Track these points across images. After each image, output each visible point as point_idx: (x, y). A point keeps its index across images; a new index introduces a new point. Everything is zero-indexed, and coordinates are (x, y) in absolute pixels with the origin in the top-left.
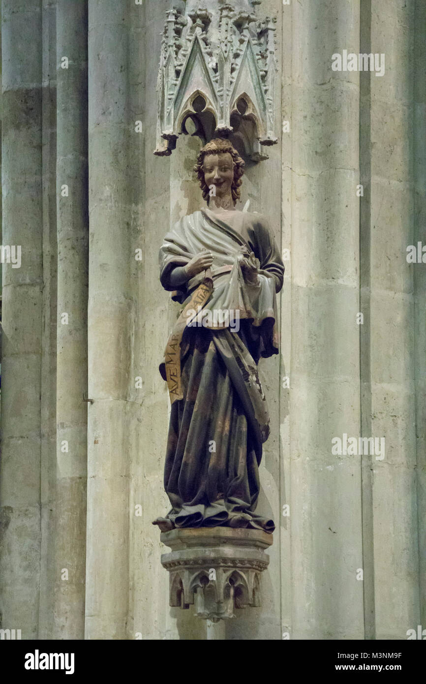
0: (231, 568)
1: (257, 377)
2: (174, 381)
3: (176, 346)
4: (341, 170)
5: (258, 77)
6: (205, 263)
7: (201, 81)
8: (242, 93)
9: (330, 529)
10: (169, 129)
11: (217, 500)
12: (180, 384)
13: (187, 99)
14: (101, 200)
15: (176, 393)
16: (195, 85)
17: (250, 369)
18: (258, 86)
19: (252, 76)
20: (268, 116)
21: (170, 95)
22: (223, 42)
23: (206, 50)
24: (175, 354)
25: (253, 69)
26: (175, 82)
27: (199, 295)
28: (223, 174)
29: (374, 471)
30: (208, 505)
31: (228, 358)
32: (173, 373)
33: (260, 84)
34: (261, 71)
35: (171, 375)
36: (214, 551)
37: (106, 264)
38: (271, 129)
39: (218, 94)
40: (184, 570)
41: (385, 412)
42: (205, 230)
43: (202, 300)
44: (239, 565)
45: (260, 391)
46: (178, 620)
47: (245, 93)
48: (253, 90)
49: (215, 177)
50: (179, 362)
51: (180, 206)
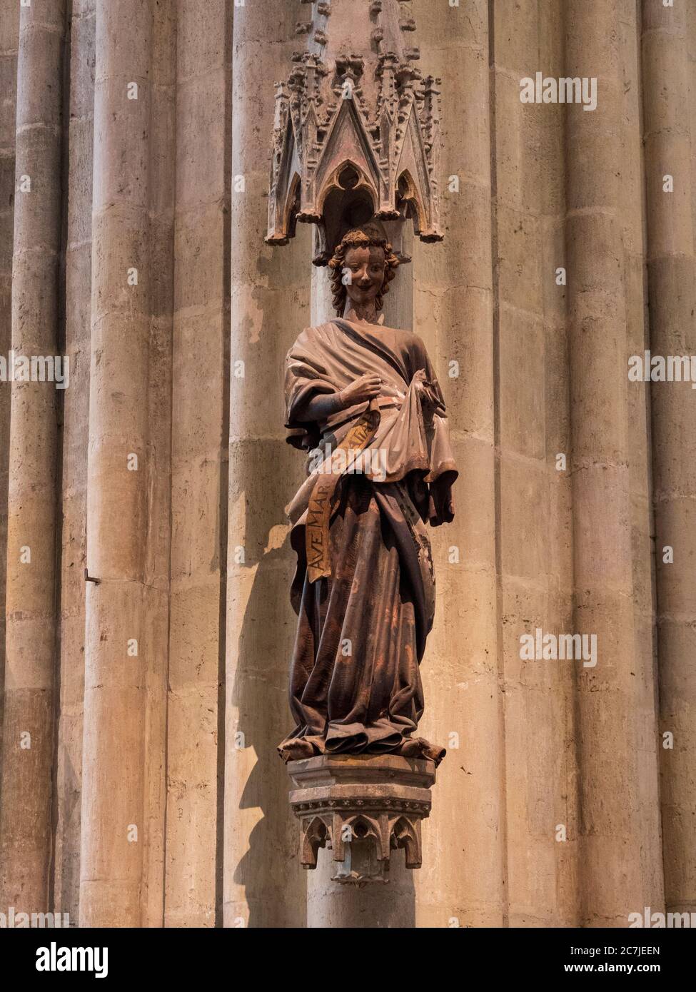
0: (397, 813)
1: (429, 551)
2: (316, 549)
3: (323, 502)
4: (474, 289)
5: (422, 151)
6: (373, 390)
7: (353, 148)
8: (404, 170)
9: (462, 768)
10: (309, 207)
11: (380, 718)
12: (326, 555)
13: (333, 170)
14: (114, 306)
15: (319, 567)
16: (344, 153)
17: (422, 540)
18: (421, 163)
19: (414, 148)
20: (432, 203)
21: (309, 162)
22: (388, 100)
23: (363, 109)
24: (321, 513)
25: (416, 140)
26: (318, 147)
27: (357, 433)
28: (373, 275)
29: (507, 694)
30: (368, 724)
31: (398, 522)
32: (317, 540)
33: (423, 161)
34: (426, 143)
35: (313, 542)
36: (381, 788)
37: (121, 394)
38: (436, 222)
39: (380, 167)
40: (333, 813)
41: (518, 615)
42: (349, 347)
43: (362, 441)
44: (409, 809)
45: (431, 571)
46: (246, 889)
47: (406, 170)
48: (416, 168)
49: (363, 278)
50: (326, 525)
51: (252, 319)
